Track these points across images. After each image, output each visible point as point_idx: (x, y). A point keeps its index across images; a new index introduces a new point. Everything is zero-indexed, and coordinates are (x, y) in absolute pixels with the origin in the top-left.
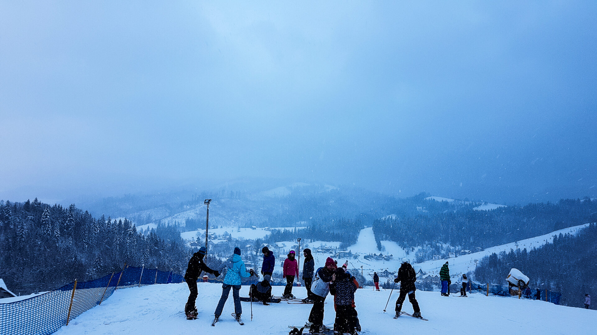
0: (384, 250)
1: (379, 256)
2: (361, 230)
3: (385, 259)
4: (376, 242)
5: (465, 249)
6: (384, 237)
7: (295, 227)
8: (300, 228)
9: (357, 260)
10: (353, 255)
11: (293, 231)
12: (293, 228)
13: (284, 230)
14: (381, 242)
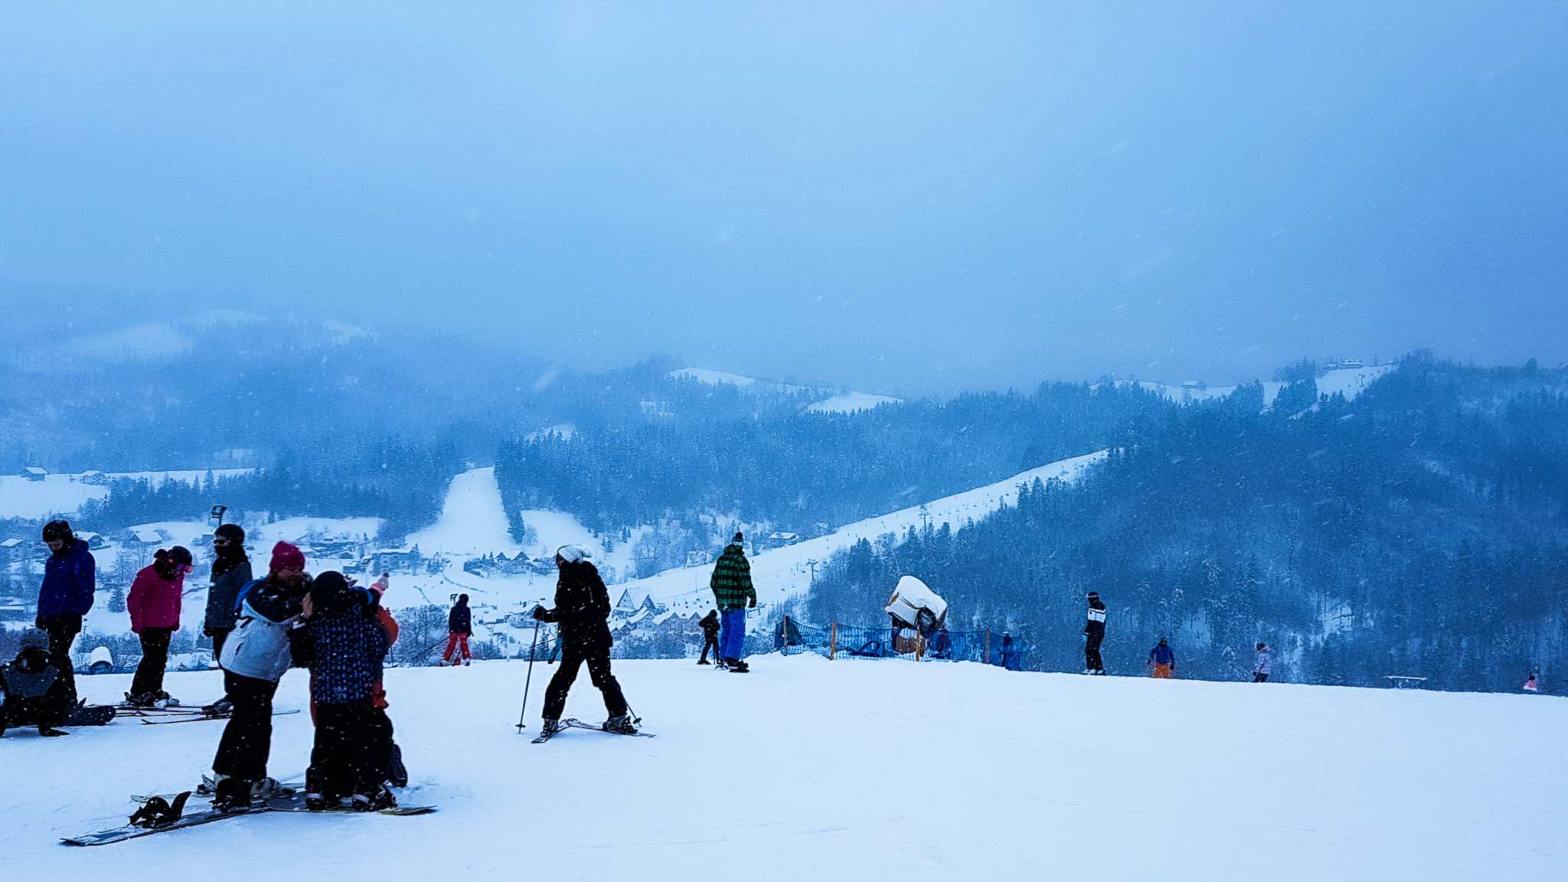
0: (532, 539)
1: (516, 559)
2: (456, 476)
3: (535, 570)
4: (505, 514)
5: (778, 530)
6: (534, 498)
7: (209, 470)
8: (229, 473)
9: (439, 577)
10: (427, 562)
11: (202, 484)
12: (202, 475)
13: (162, 480)
14: (524, 514)
